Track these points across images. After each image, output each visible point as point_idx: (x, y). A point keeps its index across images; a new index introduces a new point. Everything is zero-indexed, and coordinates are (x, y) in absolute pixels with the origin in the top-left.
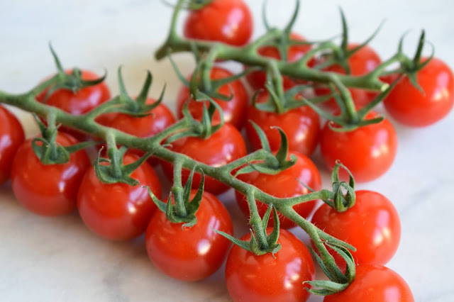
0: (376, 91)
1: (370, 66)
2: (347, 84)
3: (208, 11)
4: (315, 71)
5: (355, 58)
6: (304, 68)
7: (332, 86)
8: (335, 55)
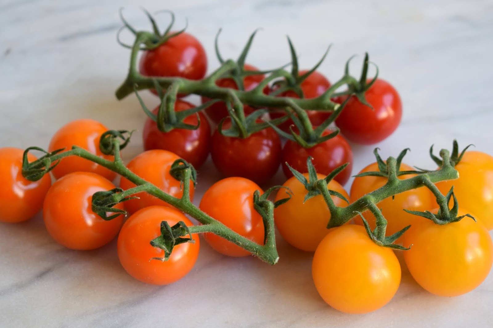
0: (330, 111)
1: (321, 90)
2: (303, 107)
3: (163, 49)
4: (271, 97)
5: (307, 83)
6: (261, 94)
7: (289, 109)
8: (288, 81)
